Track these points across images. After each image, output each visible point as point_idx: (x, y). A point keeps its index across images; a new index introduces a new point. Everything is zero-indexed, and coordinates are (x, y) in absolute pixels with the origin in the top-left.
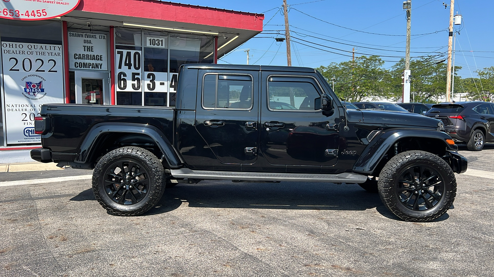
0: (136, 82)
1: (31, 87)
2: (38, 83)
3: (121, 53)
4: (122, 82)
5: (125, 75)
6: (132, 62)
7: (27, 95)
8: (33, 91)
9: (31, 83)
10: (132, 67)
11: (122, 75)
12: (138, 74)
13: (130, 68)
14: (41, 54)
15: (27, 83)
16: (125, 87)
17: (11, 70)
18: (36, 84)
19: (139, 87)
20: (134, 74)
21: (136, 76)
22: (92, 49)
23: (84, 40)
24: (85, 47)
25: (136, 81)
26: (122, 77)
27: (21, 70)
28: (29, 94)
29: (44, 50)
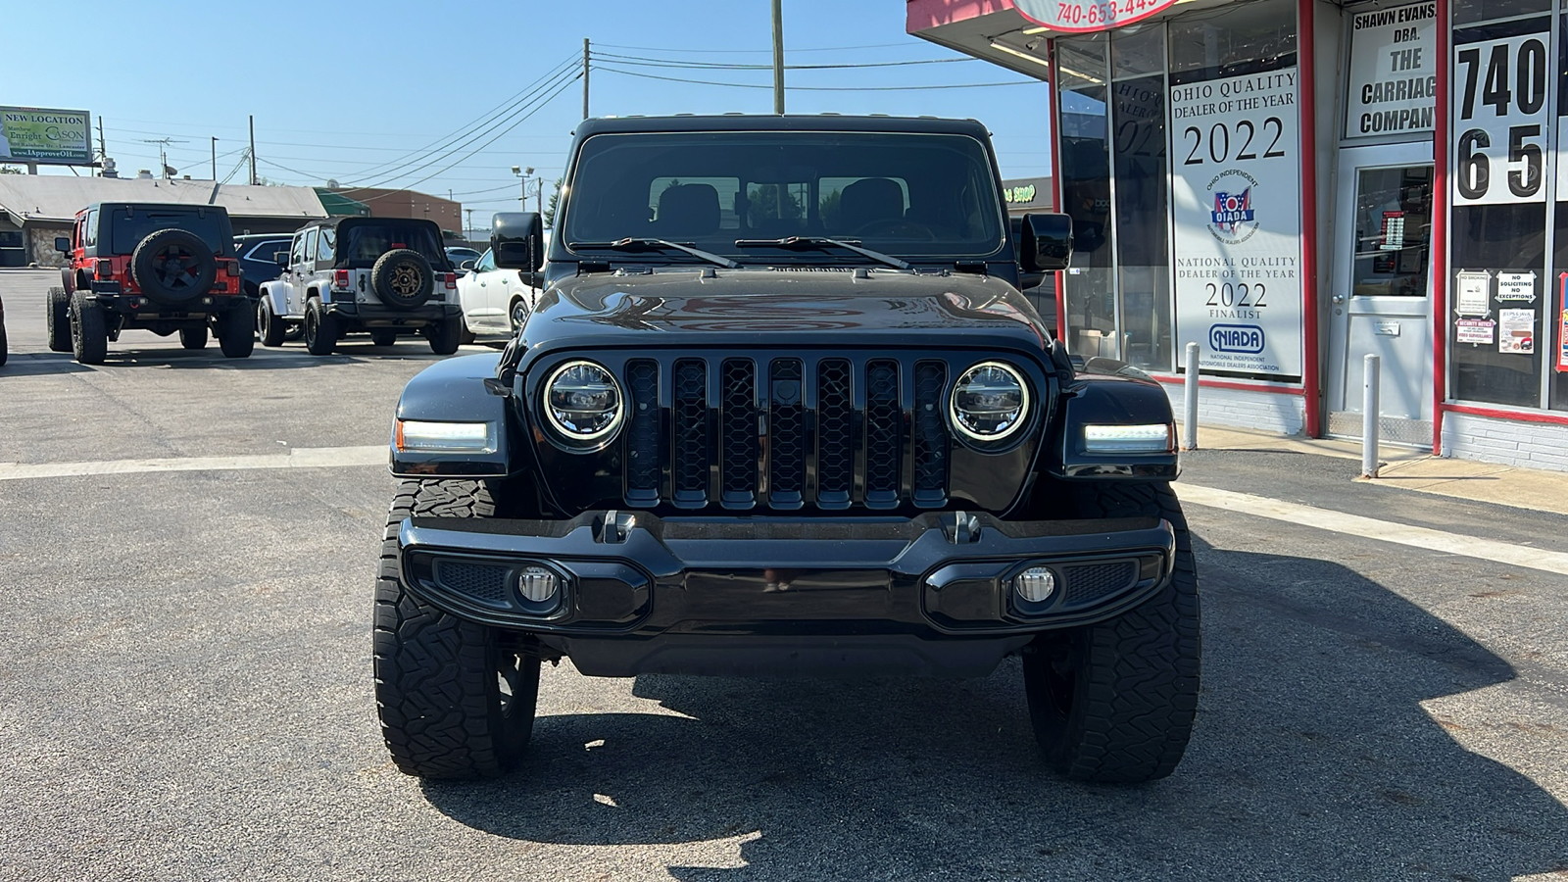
0: (1523, 165)
1: (1224, 207)
2: (1240, 194)
3: (1472, 57)
4: (1473, 167)
5: (1483, 141)
6: (1512, 86)
7: (1217, 230)
8: (1230, 218)
9: (1226, 194)
10: (1513, 105)
11: (1474, 142)
12: (1534, 130)
13: (1502, 111)
14: (1248, 106)
15: (1219, 195)
16: (1483, 186)
17: (1188, 162)
18: (1237, 197)
19: (1534, 184)
20: (1517, 134)
21: (1526, 141)
22: (1417, 58)
23: (1396, 32)
24: (1395, 55)
25: (1525, 158)
26: (1474, 150)
27: (1207, 157)
28: (1222, 228)
29: (1257, 93)
